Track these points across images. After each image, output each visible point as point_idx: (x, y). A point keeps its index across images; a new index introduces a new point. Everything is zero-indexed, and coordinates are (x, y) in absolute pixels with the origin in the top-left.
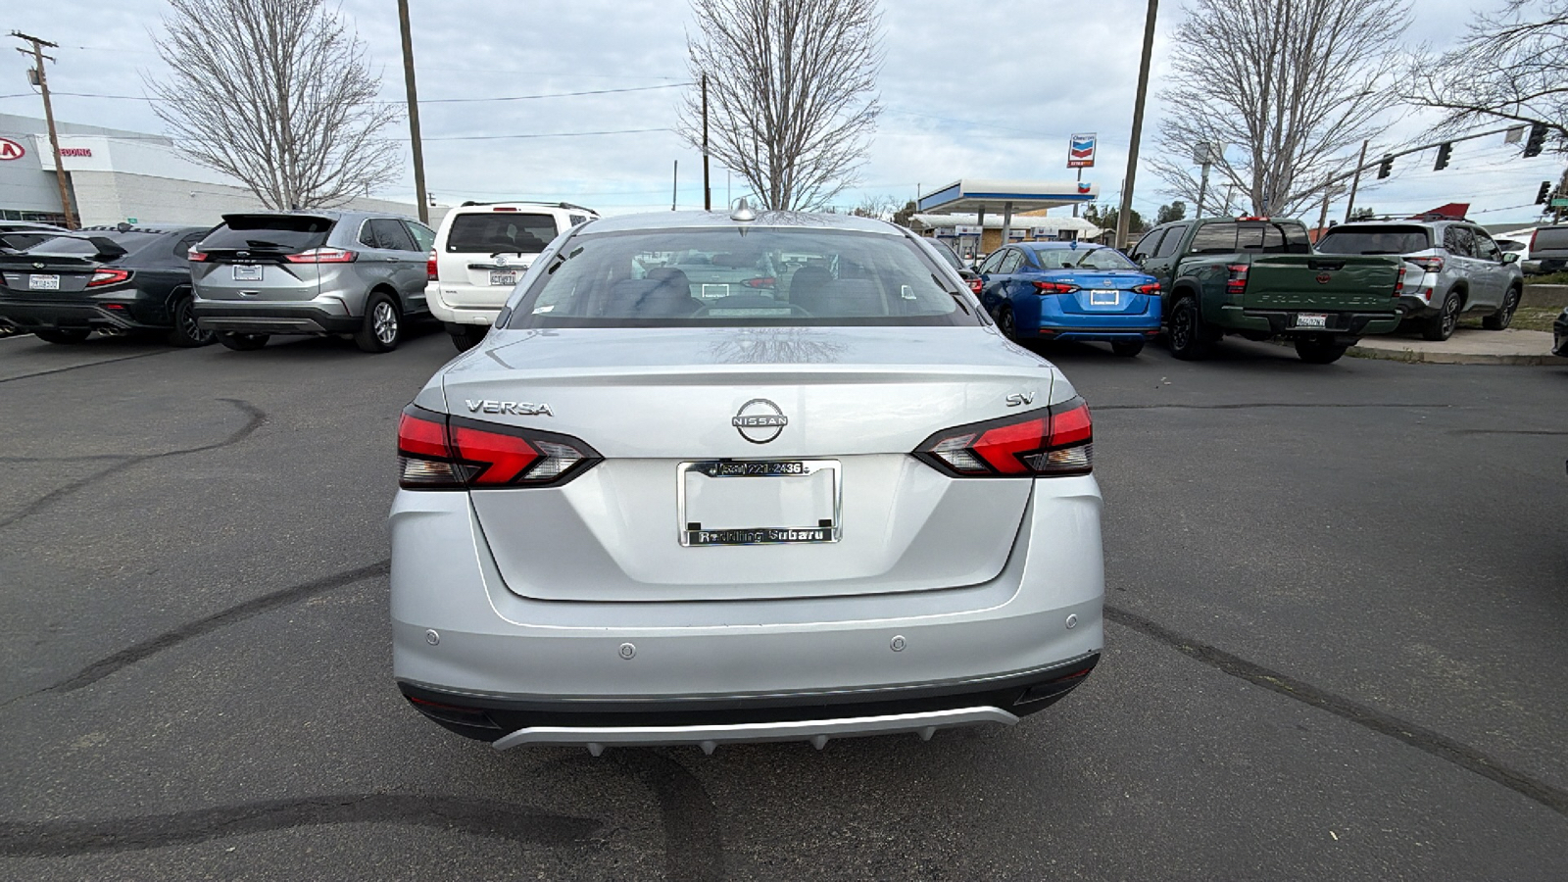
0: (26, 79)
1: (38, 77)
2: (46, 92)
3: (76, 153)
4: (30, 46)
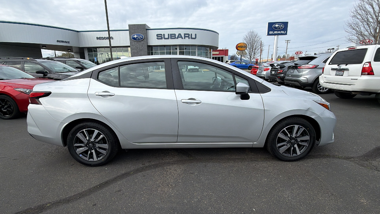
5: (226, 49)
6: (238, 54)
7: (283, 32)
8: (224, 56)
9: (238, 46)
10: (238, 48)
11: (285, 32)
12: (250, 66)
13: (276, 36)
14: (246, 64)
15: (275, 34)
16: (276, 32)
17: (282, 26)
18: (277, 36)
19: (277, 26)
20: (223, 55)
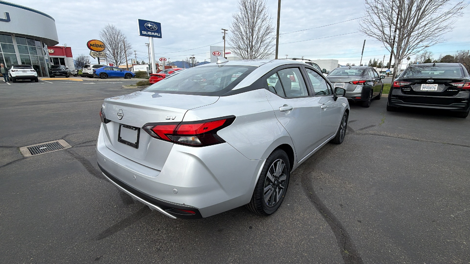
0: (222, 38)
1: (224, 38)
2: (225, 40)
3: (228, 53)
4: (223, 31)
5: (67, 46)
6: (94, 56)
7: (156, 34)
8: (64, 57)
9: (91, 44)
10: (91, 47)
11: (160, 34)
12: (126, 74)
13: (150, 37)
14: (121, 71)
15: (149, 36)
16: (149, 33)
17: (154, 26)
18: (152, 38)
19: (149, 25)
20: (64, 55)
